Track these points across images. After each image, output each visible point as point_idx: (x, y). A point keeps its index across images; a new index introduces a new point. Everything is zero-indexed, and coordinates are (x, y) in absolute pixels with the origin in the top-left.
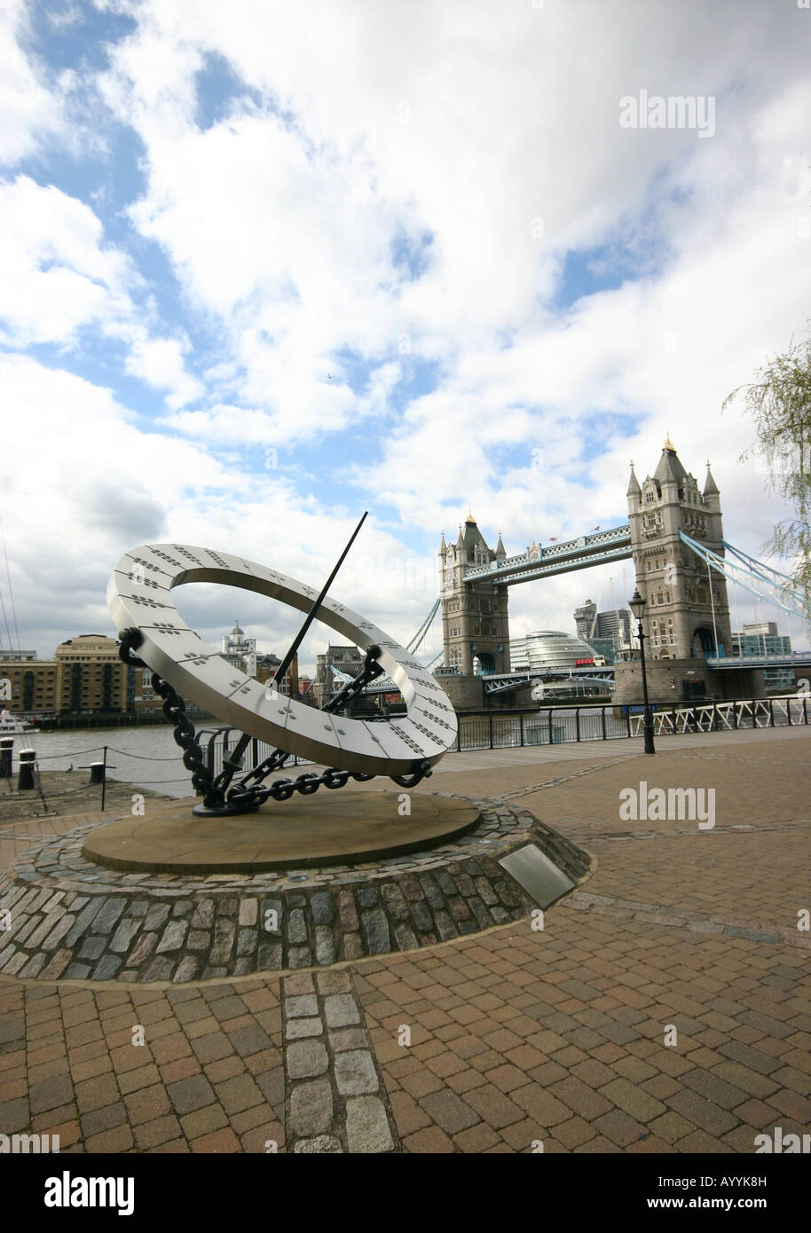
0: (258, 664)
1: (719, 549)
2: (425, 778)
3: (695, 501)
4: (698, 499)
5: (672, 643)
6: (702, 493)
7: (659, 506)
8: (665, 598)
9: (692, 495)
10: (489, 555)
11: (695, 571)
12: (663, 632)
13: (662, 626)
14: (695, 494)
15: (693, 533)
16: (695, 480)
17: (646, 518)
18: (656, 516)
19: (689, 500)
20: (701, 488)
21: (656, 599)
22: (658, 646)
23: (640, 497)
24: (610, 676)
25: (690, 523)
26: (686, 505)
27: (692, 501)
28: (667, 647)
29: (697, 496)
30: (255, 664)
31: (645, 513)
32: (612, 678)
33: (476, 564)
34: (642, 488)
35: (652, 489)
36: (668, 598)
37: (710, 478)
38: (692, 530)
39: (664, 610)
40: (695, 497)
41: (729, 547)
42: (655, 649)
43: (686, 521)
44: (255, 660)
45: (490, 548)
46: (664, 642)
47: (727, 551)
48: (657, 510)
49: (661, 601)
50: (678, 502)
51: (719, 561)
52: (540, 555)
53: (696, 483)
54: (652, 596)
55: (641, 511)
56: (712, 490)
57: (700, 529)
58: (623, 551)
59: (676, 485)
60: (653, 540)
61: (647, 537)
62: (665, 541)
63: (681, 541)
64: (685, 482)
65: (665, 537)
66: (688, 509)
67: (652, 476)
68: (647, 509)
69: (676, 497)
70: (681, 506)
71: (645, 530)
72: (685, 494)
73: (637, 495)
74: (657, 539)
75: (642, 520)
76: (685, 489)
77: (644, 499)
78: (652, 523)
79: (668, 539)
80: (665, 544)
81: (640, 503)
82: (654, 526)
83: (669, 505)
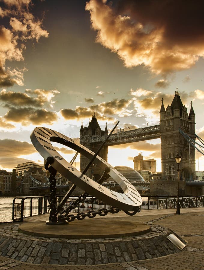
1: (194, 137)
2: (138, 212)
3: (186, 117)
4: (187, 117)
5: (173, 174)
6: (189, 114)
7: (172, 118)
9: (185, 114)
10: (101, 133)
11: (184, 145)
12: (170, 169)
14: (186, 114)
15: (184, 130)
16: (187, 109)
17: (167, 123)
18: (171, 122)
19: (184, 117)
21: (168, 156)
22: (168, 175)
23: (165, 114)
24: (148, 186)
25: (183, 126)
26: (182, 118)
28: (171, 175)
29: (187, 115)
31: (166, 120)
33: (95, 136)
34: (166, 110)
35: (170, 111)
36: (173, 156)
37: (192, 108)
38: (184, 129)
39: (171, 160)
42: (166, 176)
43: (182, 125)
45: (102, 130)
46: (170, 173)
47: (197, 138)
49: (170, 156)
50: (179, 117)
51: (194, 142)
52: (123, 134)
55: (164, 119)
56: (192, 113)
57: (187, 128)
58: (157, 135)
59: (179, 110)
60: (169, 131)
61: (167, 130)
62: (173, 132)
63: (179, 133)
64: (183, 109)
65: (174, 131)
66: (183, 120)
67: (170, 106)
68: (167, 119)
69: (179, 115)
70: (181, 118)
71: (166, 127)
72: (183, 114)
73: (164, 113)
74: (170, 131)
75: (165, 123)
76: (182, 112)
77: (167, 115)
78: (169, 125)
79: (175, 132)
80: (174, 134)
81: (165, 116)
82: (170, 126)
83: (176, 118)
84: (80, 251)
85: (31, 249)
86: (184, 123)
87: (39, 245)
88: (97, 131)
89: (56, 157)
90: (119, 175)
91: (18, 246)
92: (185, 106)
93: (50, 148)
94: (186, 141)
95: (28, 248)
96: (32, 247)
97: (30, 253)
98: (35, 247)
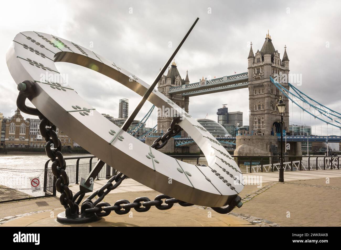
1: (287, 87)
3: (278, 64)
4: (280, 63)
5: (263, 128)
6: (281, 60)
7: (262, 64)
8: (262, 107)
9: (277, 60)
10: (182, 82)
11: (276, 96)
12: (259, 123)
13: (259, 120)
14: (278, 60)
16: (279, 54)
17: (256, 70)
18: (261, 69)
19: (276, 63)
20: (281, 58)
21: (257, 107)
22: (257, 129)
23: (254, 60)
26: (274, 65)
28: (260, 129)
31: (255, 67)
32: (235, 142)
33: (175, 86)
34: (255, 56)
35: (260, 56)
36: (263, 107)
37: (285, 53)
39: (260, 112)
40: (278, 62)
41: (291, 86)
42: (255, 130)
45: (182, 79)
46: (259, 127)
47: (290, 88)
48: (261, 66)
49: (259, 108)
50: (271, 63)
51: (287, 92)
52: (206, 83)
53: (279, 55)
54: (256, 106)
55: (253, 66)
56: (286, 58)
58: (245, 84)
59: (270, 55)
60: (258, 80)
61: (256, 78)
62: (263, 81)
63: (271, 82)
64: (274, 54)
65: (264, 79)
66: (275, 67)
67: (260, 51)
68: (257, 66)
69: (270, 61)
70: (272, 65)
71: (255, 75)
72: (275, 60)
73: (253, 59)
74: (260, 80)
75: (254, 70)
76: (274, 58)
77: (256, 61)
78: (258, 72)
79: (266, 80)
80: (264, 82)
81: (254, 62)
82: (260, 74)
83: (267, 64)
86: (276, 71)
88: (177, 79)
92: (277, 51)
94: (278, 91)
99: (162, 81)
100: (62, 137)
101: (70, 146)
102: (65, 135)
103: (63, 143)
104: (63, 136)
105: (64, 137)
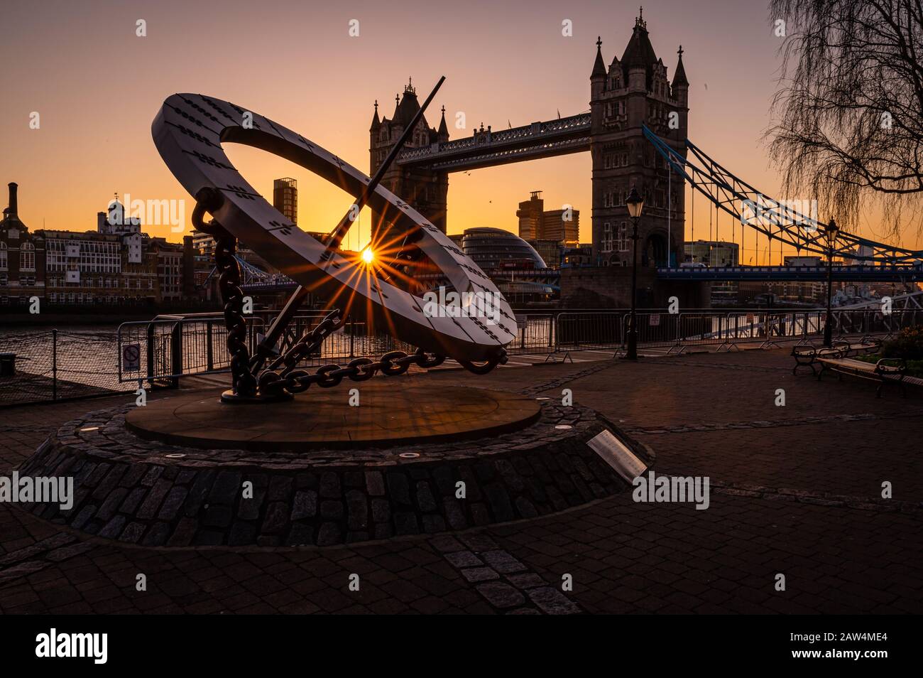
0: (143, 248)
1: (682, 148)
2: (499, 364)
3: (663, 92)
4: (666, 90)
5: (623, 249)
6: (671, 84)
7: (625, 93)
9: (660, 85)
10: (430, 136)
11: (655, 170)
12: (615, 237)
14: (663, 84)
15: (658, 128)
16: (665, 68)
17: (609, 107)
18: (621, 105)
19: (656, 91)
20: (670, 78)
21: (612, 199)
22: (609, 251)
23: (605, 82)
24: (556, 281)
25: (654, 116)
26: (652, 95)
27: (659, 92)
28: (618, 252)
29: (666, 86)
30: (140, 247)
31: (609, 100)
32: (558, 283)
33: (413, 144)
34: (607, 72)
35: (618, 74)
37: (680, 68)
38: (657, 125)
40: (663, 88)
41: (692, 147)
42: (605, 254)
43: (652, 114)
44: (139, 243)
45: (431, 128)
46: (615, 247)
47: (689, 151)
48: (622, 98)
49: (616, 202)
50: (646, 91)
51: (682, 162)
52: (488, 139)
53: (665, 72)
54: (608, 195)
55: (603, 98)
56: (682, 80)
57: (665, 124)
58: (581, 142)
59: (644, 71)
60: (614, 132)
61: (609, 128)
62: (627, 134)
63: (643, 136)
64: (654, 68)
65: (628, 130)
66: (655, 100)
67: (619, 60)
68: (612, 96)
69: (644, 85)
70: (648, 96)
71: (607, 120)
72: (654, 82)
73: (602, 80)
74: (619, 131)
75: (605, 109)
76: (653, 77)
77: (610, 85)
78: (615, 113)
79: (632, 133)
80: (628, 138)
81: (605, 88)
82: (618, 117)
83: (636, 94)
84: (299, 498)
85: (138, 492)
86: (657, 110)
87: (166, 478)
89: (231, 189)
90: (451, 248)
91: (98, 484)
92: (660, 59)
93: (213, 160)
94: (660, 159)
95: (131, 489)
96: (143, 487)
97: (134, 507)
98: (152, 487)
99: (381, 134)
100: (131, 277)
101: (154, 298)
102: (138, 272)
103: (135, 290)
104: (135, 274)
105: (135, 277)
